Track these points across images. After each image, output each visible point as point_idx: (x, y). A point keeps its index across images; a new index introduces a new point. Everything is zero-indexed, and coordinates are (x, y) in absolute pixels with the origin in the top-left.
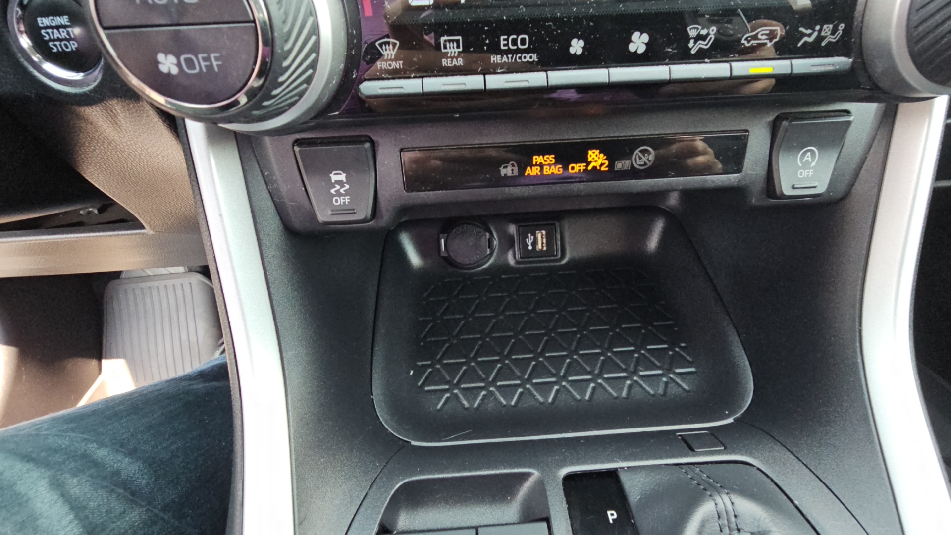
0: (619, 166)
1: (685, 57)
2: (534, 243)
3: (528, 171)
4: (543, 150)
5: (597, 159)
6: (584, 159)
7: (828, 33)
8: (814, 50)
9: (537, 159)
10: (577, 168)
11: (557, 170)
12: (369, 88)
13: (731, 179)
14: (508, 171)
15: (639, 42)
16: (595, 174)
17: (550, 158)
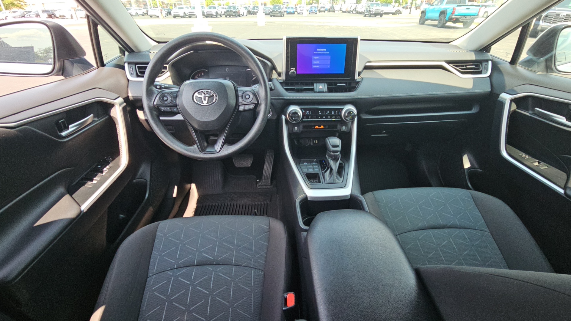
0: (325, 127)
1: (328, 118)
2: (315, 142)
3: (315, 128)
4: (317, 125)
5: (322, 127)
6: (321, 126)
7: (339, 117)
8: (338, 118)
9: (316, 126)
10: (320, 127)
11: (318, 128)
12: (303, 120)
13: (337, 129)
14: (313, 128)
15: (324, 117)
16: (322, 128)
17: (317, 126)
